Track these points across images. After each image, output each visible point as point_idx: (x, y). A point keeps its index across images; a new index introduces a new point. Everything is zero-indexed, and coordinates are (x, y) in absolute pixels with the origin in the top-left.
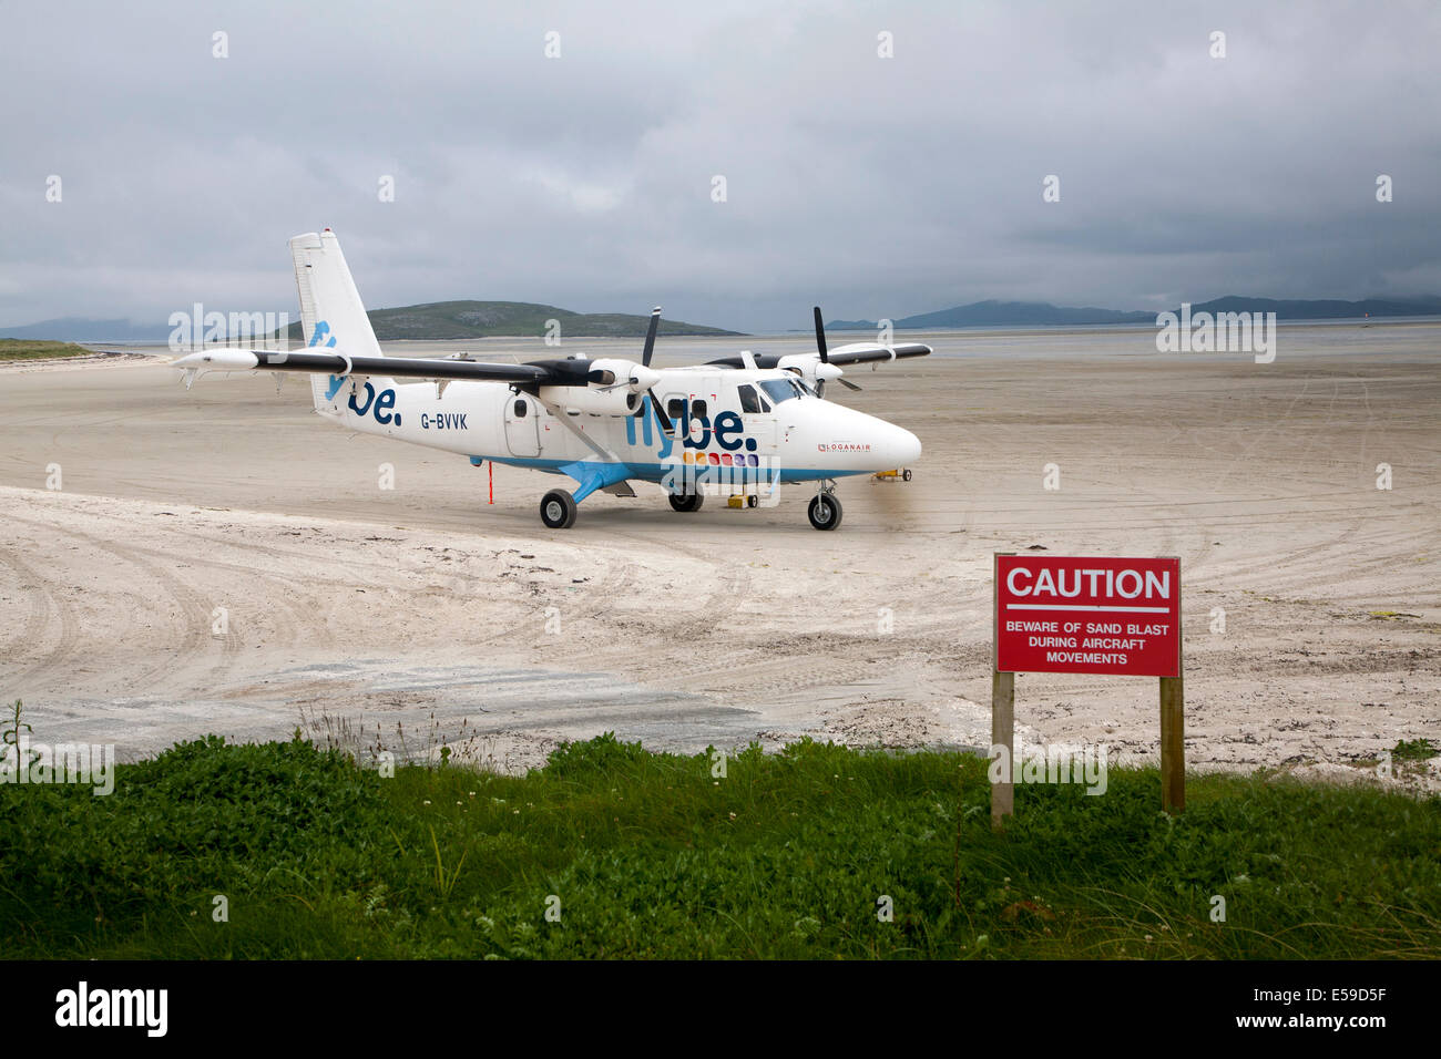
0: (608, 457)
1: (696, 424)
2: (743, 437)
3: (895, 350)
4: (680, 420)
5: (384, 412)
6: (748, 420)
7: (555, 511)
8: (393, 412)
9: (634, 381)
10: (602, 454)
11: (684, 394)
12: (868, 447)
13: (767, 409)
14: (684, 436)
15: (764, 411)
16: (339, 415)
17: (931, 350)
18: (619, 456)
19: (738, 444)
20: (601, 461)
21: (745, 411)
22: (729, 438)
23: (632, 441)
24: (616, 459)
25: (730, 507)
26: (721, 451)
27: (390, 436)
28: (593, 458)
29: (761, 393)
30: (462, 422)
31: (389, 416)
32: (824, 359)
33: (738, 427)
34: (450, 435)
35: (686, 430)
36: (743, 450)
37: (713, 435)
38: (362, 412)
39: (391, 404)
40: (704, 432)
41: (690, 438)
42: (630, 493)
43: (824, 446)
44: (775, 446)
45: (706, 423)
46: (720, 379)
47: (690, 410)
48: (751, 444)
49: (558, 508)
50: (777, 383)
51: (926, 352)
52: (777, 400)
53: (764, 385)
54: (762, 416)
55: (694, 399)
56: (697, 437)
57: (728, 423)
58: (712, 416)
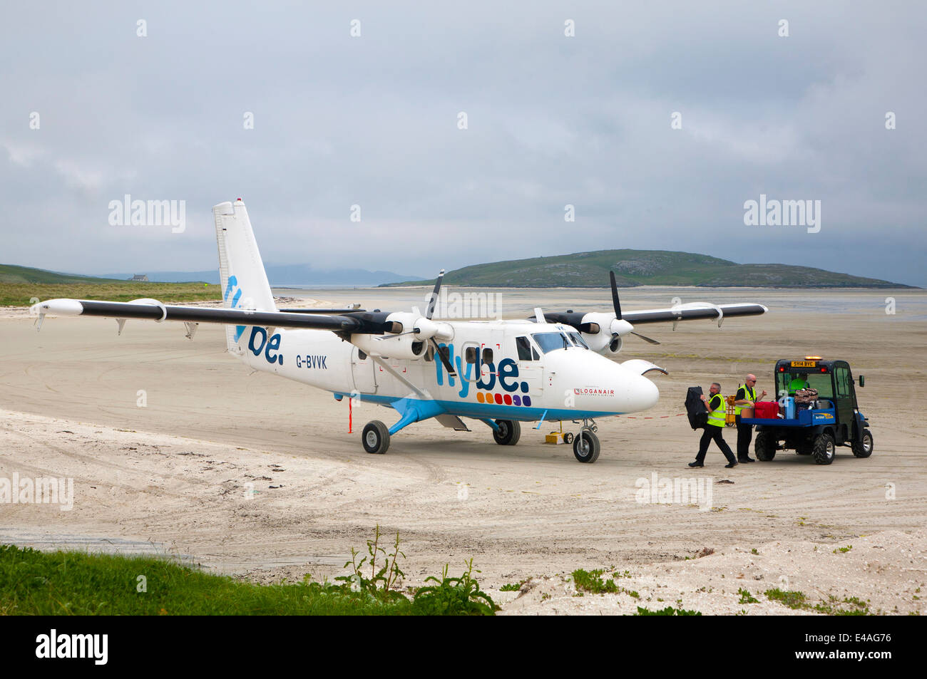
0: (423, 395)
1: (485, 368)
2: (519, 380)
3: (723, 309)
4: (474, 365)
5: (272, 353)
6: (523, 365)
7: (372, 440)
8: (277, 353)
9: (417, 331)
10: (418, 393)
11: (477, 343)
12: (612, 392)
13: (537, 357)
14: (477, 379)
15: (534, 359)
16: (242, 355)
17: (766, 309)
18: (431, 395)
19: (514, 387)
20: (418, 398)
21: (520, 359)
22: (509, 381)
23: (440, 381)
24: (429, 396)
25: (547, 443)
26: (503, 393)
27: (276, 373)
28: (413, 396)
29: (533, 344)
30: (323, 363)
31: (275, 356)
32: (619, 317)
33: (515, 373)
34: (314, 373)
35: (478, 374)
36: (519, 392)
37: (497, 378)
38: (257, 353)
39: (276, 347)
40: (491, 375)
41: (481, 380)
42: (463, 427)
43: (578, 390)
44: (542, 389)
45: (492, 368)
46: (504, 331)
47: (481, 357)
48: (525, 387)
49: (375, 436)
50: (548, 335)
51: (760, 311)
52: (545, 350)
53: (537, 337)
54: (533, 363)
55: (484, 347)
56: (487, 380)
57: (508, 368)
58: (496, 362)
